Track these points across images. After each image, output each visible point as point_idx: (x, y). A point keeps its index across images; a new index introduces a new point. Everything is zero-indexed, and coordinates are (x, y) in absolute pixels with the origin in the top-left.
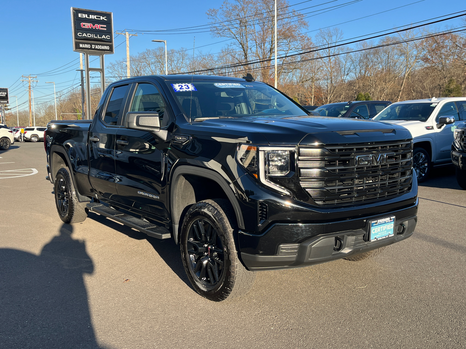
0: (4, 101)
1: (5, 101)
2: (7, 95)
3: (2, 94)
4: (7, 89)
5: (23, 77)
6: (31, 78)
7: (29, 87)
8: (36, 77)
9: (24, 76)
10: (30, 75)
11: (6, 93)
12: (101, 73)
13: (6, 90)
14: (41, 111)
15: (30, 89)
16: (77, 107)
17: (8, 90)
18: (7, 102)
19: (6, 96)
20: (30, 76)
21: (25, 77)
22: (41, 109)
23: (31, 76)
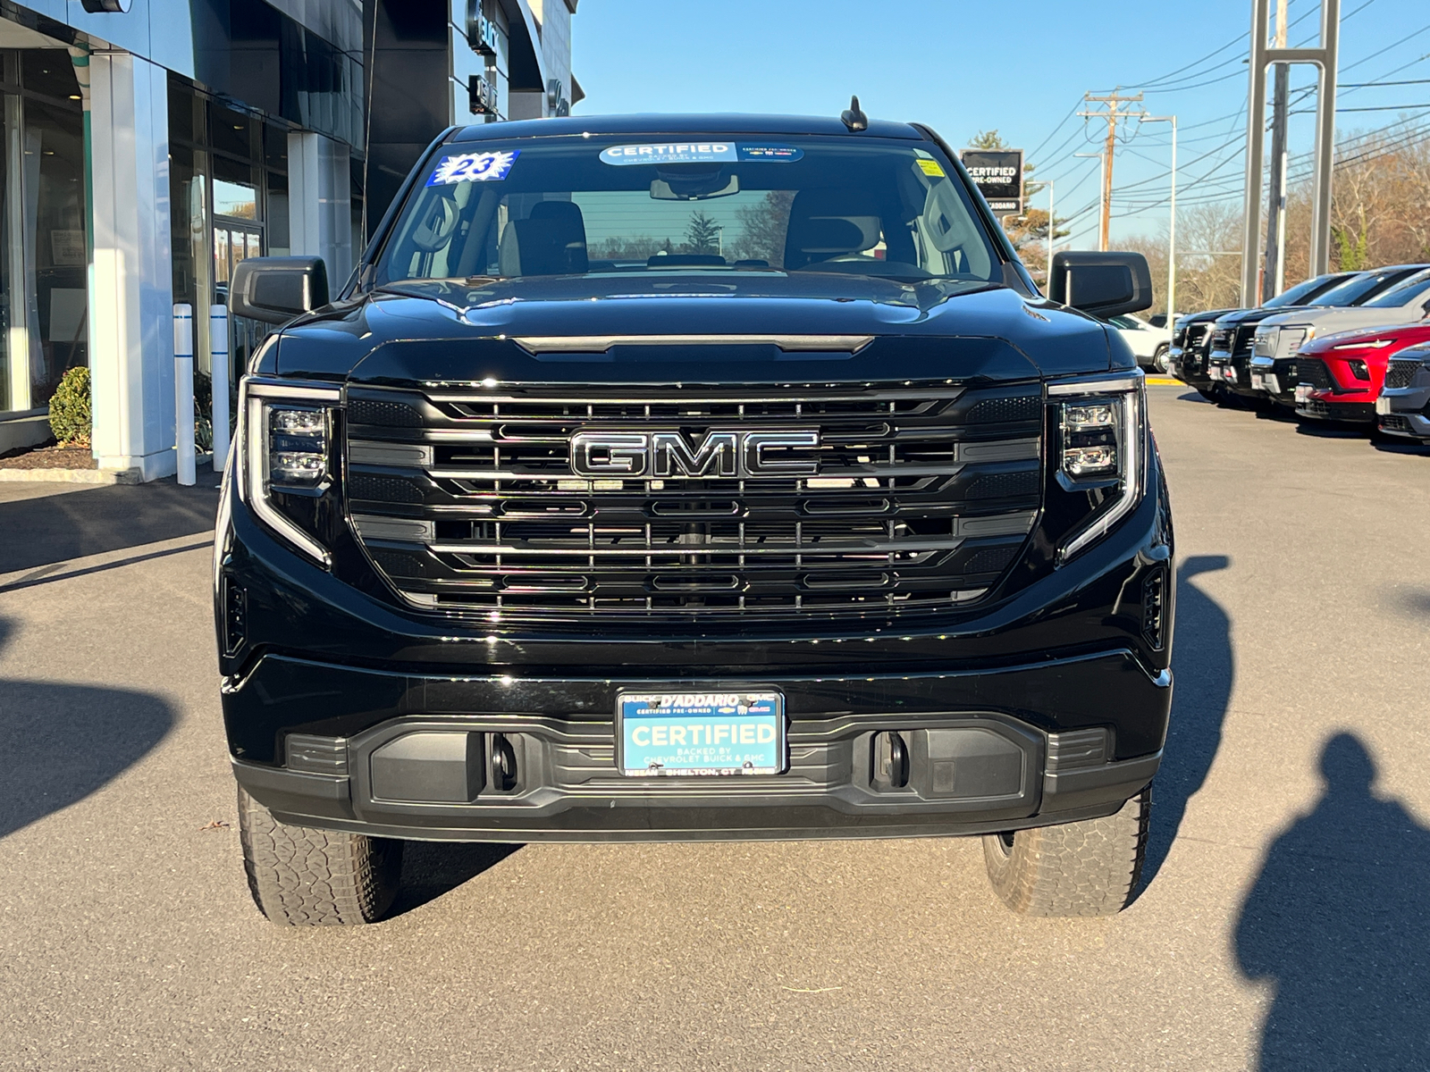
0: (1002, 202)
1: (1006, 202)
2: (1016, 179)
3: (998, 175)
4: (1019, 154)
5: (1089, 100)
6: (1121, 104)
7: (1107, 139)
8: (1140, 98)
9: (1091, 95)
10: (1116, 89)
11: (1013, 171)
12: (1320, 68)
13: (1012, 158)
14: (1193, 240)
15: (1111, 147)
16: (1344, 223)
17: (1024, 157)
18: (1013, 206)
19: (1012, 183)
20: (1116, 95)
21: (1095, 99)
22: (1194, 231)
23: (1119, 94)
